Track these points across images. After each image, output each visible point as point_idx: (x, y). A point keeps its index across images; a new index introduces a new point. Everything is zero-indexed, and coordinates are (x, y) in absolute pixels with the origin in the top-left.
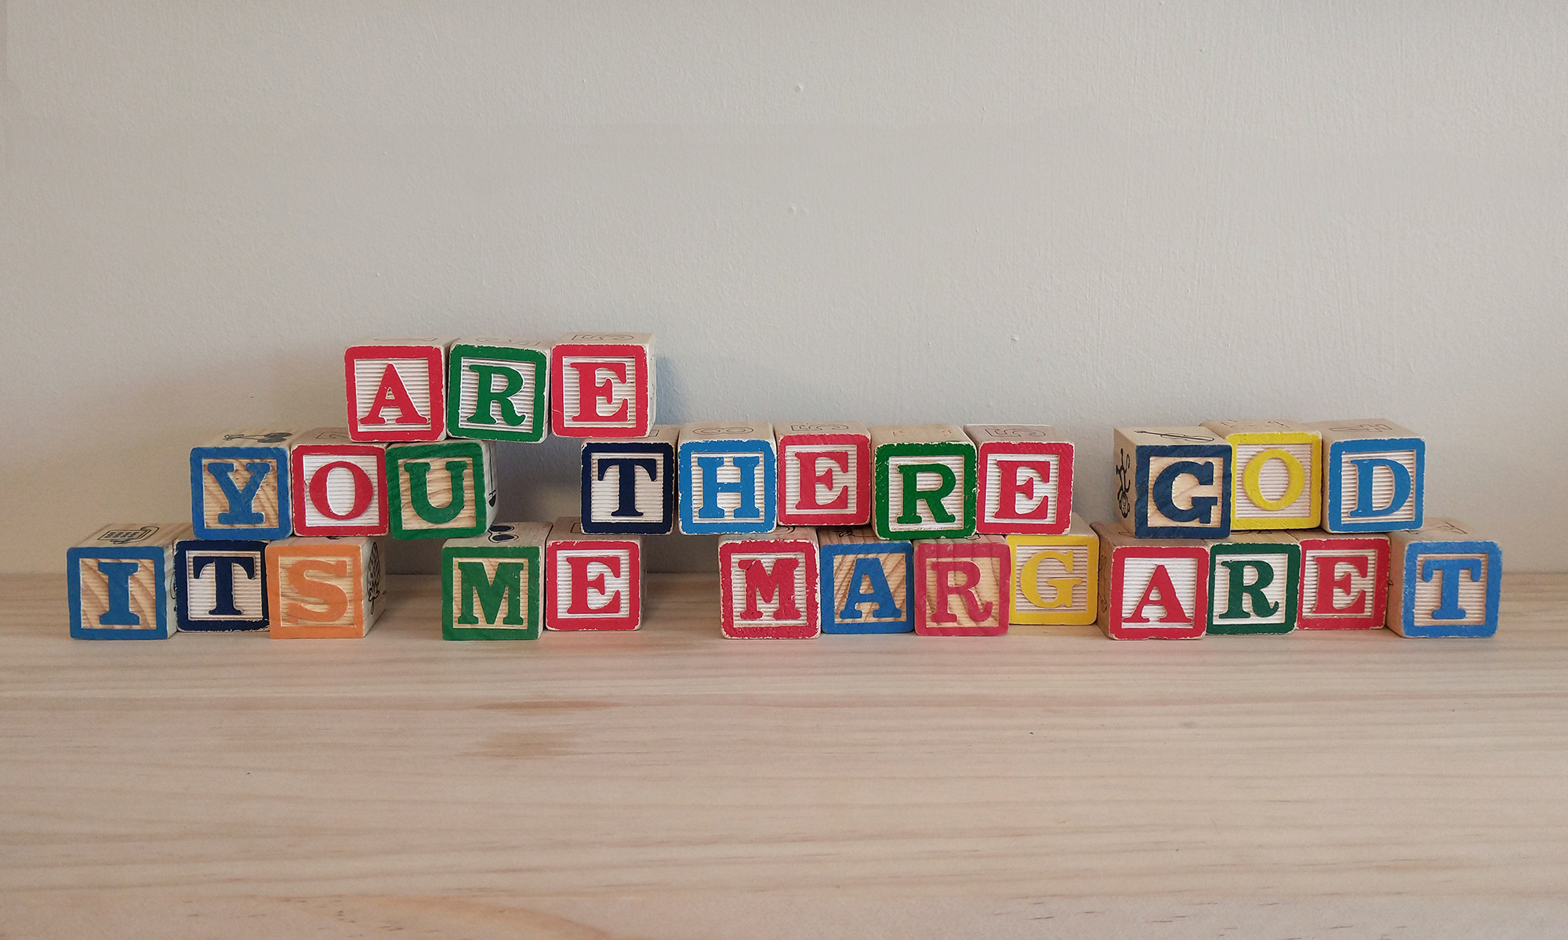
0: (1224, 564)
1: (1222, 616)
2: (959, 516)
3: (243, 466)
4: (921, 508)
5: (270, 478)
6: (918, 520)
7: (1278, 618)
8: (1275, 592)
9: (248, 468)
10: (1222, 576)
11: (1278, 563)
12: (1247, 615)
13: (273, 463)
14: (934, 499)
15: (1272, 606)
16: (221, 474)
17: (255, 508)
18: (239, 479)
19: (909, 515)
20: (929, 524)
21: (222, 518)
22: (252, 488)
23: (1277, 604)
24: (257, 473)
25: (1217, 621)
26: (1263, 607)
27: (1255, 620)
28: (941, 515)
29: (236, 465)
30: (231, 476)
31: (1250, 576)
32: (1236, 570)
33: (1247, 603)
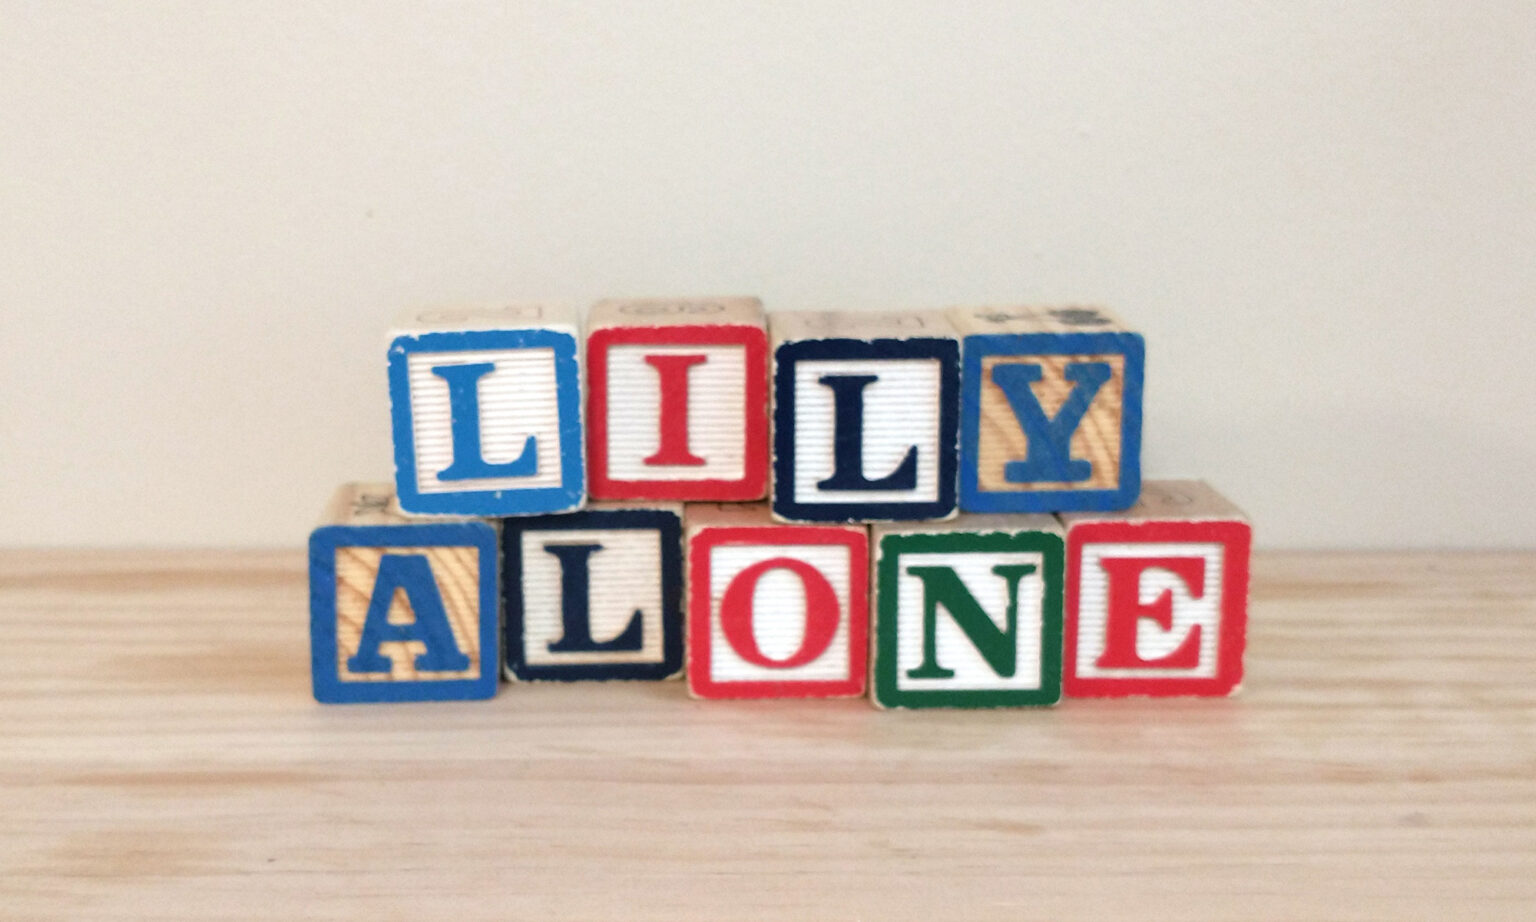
3: (1056, 370)
5: (1110, 394)
9: (1070, 374)
13: (1117, 362)
16: (1017, 388)
17: (1077, 451)
18: (1052, 394)
21: (1013, 471)
22: (1075, 410)
24: (1088, 383)
29: (1047, 371)
30: (1035, 389)
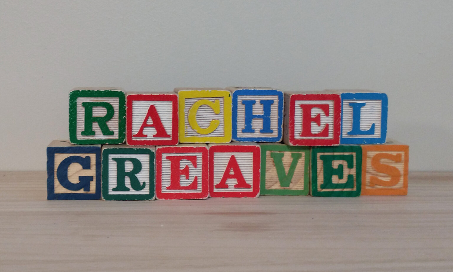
0: (114, 159)
1: (114, 190)
2: (116, 132)
4: (96, 127)
6: (93, 133)
7: (146, 191)
8: (143, 176)
10: (113, 167)
11: (144, 159)
12: (128, 190)
14: (103, 122)
15: (142, 184)
19: (88, 131)
20: (100, 136)
23: (144, 183)
25: (111, 193)
26: (136, 185)
27: (132, 192)
28: (106, 131)
31: (129, 167)
32: (120, 163)
33: (127, 182)
